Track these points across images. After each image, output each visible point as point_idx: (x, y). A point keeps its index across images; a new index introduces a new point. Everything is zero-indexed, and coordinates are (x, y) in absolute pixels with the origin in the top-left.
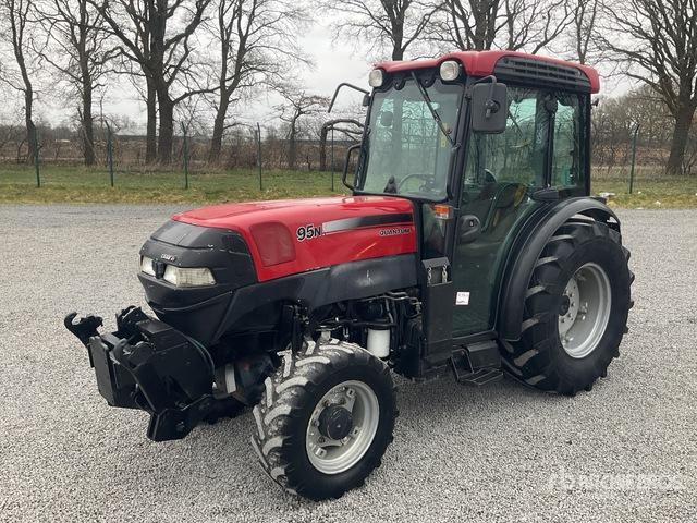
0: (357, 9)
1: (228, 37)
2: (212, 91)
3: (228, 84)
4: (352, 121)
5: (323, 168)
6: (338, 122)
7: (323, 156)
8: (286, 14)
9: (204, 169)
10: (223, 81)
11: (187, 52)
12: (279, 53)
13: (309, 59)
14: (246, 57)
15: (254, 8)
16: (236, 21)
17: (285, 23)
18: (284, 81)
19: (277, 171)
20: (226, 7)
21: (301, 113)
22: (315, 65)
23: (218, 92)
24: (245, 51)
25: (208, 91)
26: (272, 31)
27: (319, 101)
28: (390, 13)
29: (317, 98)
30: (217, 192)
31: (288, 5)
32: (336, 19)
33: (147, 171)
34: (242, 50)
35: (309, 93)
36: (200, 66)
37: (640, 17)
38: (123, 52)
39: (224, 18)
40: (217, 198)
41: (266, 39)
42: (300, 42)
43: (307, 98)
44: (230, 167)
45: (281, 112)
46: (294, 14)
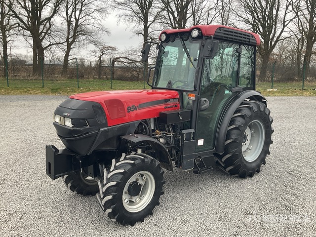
0: (128, 9)
1: (70, 20)
2: (62, 44)
3: (70, 40)
4: (125, 58)
5: (113, 79)
6: (119, 58)
7: (113, 73)
8: (97, 10)
9: (58, 79)
10: (68, 39)
11: (50, 26)
12: (94, 27)
13: (107, 30)
14: (79, 29)
15: (82, 8)
16: (74, 13)
17: (96, 14)
18: (94, 40)
19: (91, 79)
20: (69, 6)
21: (103, 54)
22: (110, 33)
23: (66, 44)
24: (78, 26)
25: (60, 43)
26: (91, 18)
27: (111, 49)
28: (142, 11)
29: (111, 47)
30: (57, 89)
31: (97, 6)
32: (119, 13)
33: (31, 80)
34: (77, 25)
35: (107, 45)
36: (56, 32)
37: (248, 15)
38: (19, 26)
39: (68, 11)
40: (56, 92)
41: (88, 21)
42: (103, 22)
43: (106, 47)
44: (71, 78)
45: (94, 53)
46: (100, 10)
